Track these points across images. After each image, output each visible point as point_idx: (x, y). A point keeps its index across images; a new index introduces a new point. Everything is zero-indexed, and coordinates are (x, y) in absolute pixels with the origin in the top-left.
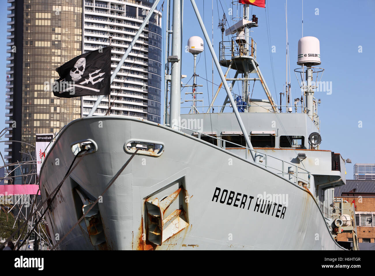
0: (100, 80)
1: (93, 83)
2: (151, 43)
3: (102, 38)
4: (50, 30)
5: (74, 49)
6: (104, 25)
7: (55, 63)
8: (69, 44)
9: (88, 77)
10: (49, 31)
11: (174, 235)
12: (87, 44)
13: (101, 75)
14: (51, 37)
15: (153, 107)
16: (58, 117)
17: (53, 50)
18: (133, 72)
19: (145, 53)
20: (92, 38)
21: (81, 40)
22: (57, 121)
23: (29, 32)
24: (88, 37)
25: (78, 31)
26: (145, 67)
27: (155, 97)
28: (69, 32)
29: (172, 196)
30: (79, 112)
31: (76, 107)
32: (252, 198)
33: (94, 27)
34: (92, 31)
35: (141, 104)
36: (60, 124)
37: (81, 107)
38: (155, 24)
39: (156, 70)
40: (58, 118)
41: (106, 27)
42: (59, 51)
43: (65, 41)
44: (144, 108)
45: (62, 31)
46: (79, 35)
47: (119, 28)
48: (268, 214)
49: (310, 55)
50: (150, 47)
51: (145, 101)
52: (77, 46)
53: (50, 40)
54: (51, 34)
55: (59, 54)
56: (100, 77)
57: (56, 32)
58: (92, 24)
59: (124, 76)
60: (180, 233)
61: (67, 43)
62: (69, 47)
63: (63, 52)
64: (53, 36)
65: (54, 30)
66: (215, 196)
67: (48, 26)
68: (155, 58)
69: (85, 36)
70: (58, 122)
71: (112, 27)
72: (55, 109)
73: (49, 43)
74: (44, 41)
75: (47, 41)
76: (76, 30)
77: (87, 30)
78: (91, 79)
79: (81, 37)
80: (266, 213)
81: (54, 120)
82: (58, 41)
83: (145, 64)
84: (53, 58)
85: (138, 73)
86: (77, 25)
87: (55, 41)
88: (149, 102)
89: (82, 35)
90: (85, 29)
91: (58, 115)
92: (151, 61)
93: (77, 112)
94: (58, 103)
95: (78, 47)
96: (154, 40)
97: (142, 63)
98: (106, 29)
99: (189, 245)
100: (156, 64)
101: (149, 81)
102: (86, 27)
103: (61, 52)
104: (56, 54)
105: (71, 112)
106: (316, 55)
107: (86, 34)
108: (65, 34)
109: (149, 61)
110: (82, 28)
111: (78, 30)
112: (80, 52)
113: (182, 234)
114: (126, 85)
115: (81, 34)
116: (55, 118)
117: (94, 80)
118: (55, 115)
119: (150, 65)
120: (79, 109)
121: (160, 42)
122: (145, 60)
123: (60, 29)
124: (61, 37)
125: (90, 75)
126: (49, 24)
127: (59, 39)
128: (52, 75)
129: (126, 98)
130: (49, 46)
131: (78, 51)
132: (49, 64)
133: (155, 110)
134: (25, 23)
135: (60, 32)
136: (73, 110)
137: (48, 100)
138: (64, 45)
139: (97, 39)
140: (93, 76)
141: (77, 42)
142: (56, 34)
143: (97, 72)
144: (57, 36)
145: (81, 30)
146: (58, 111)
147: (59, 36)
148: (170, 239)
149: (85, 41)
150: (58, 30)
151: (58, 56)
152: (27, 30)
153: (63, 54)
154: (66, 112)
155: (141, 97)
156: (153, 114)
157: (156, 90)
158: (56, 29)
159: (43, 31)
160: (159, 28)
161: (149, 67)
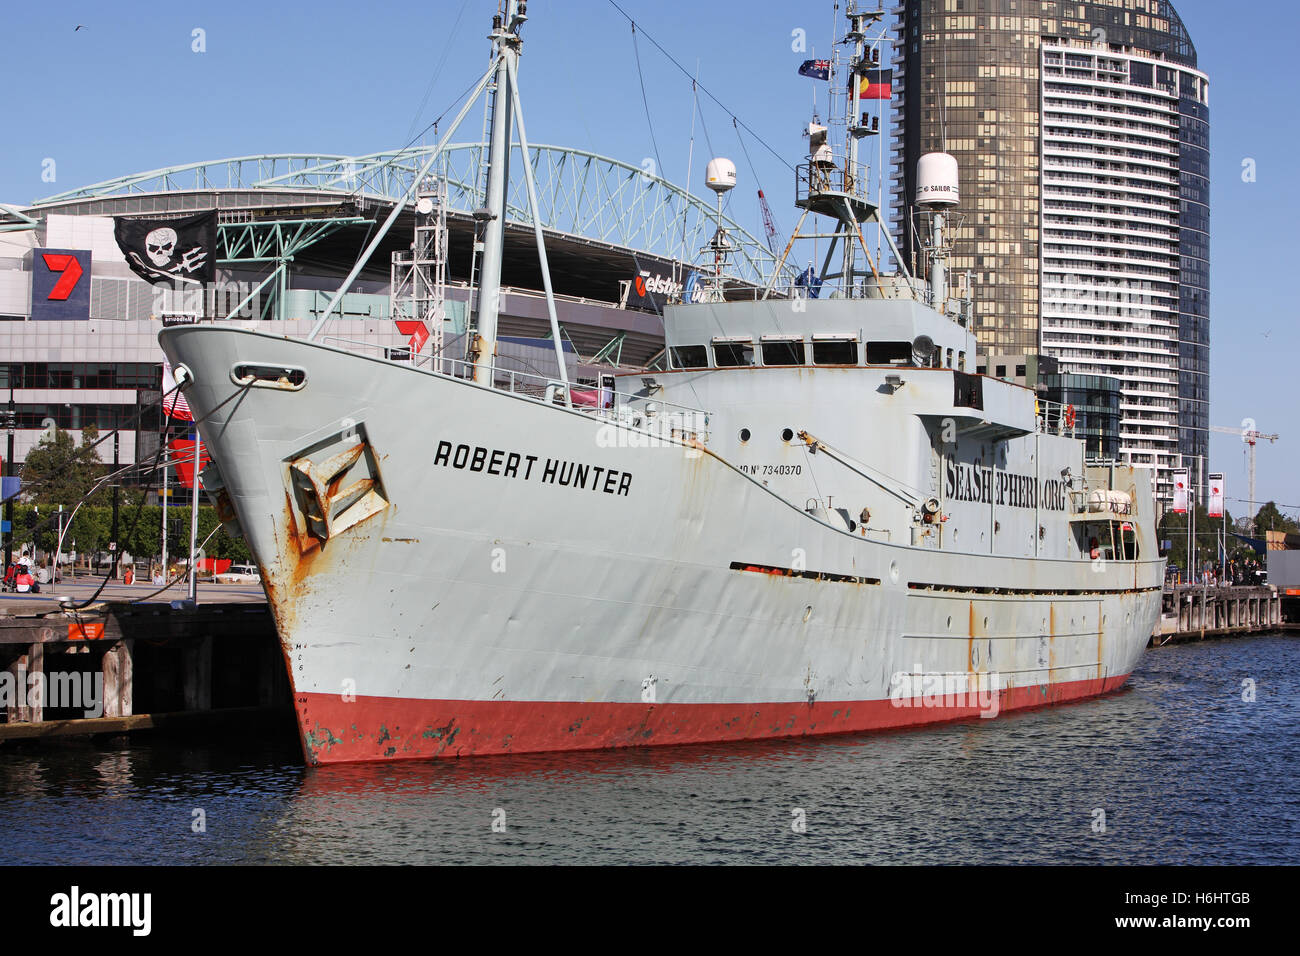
0: (200, 265)
1: (190, 270)
2: (1184, 138)
3: (1082, 130)
4: (974, 116)
5: (1022, 153)
6: (1084, 103)
7: (984, 182)
8: (1013, 143)
9: (181, 261)
10: (972, 119)
11: (360, 522)
12: (1049, 143)
13: (201, 256)
14: (976, 130)
15: (1192, 271)
16: (991, 293)
17: (981, 157)
18: (1147, 198)
19: (1172, 159)
20: (1061, 130)
21: (1036, 135)
22: (990, 300)
23: (932, 120)
24: (1051, 129)
25: (1030, 117)
26: (1172, 188)
27: (1195, 249)
28: (1014, 120)
29: (344, 456)
30: (1036, 283)
31: (1028, 272)
32: (532, 459)
33: (1065, 109)
34: (1061, 115)
35: (1166, 265)
36: (996, 309)
37: (1039, 272)
38: (1193, 98)
39: (1197, 194)
40: (992, 296)
41: (1089, 107)
42: (993, 157)
43: (1004, 138)
44: (1172, 272)
45: (998, 116)
46: (1034, 125)
47: (1117, 108)
48: (583, 486)
49: (935, 189)
50: (1182, 146)
51: (1173, 258)
52: (1029, 147)
53: (975, 136)
54: (976, 124)
55: (993, 164)
56: (199, 261)
57: (987, 119)
58: (1060, 101)
59: (1129, 208)
60: (373, 518)
61: (1008, 142)
62: (1014, 149)
63: (1001, 159)
64: (981, 128)
65: (982, 116)
66: (439, 456)
67: (969, 108)
68: (1196, 169)
69: (1046, 127)
70: (992, 304)
71: (1101, 106)
72: (986, 278)
73: (972, 142)
74: (962, 138)
75: (969, 138)
76: (1026, 114)
77: (1049, 114)
78: (186, 263)
79: (1036, 129)
80: (575, 486)
81: (983, 301)
82: (991, 138)
83: (1173, 182)
84: (981, 172)
85: (1159, 200)
86: (1029, 104)
87: (984, 138)
88: (1182, 259)
89: (1039, 125)
90: (1046, 112)
91: (992, 290)
92: (1186, 174)
93: (1031, 284)
94: (993, 265)
95: (1032, 150)
96: (1192, 131)
97: (1166, 180)
98: (1090, 111)
99: (397, 540)
100: (1197, 181)
101: (1182, 217)
102: (1046, 107)
103: (997, 161)
104: (986, 164)
105: (1018, 282)
106: (947, 188)
107: (1047, 122)
108: (1004, 124)
109: (1182, 175)
110: (1039, 110)
111: (1032, 114)
112: (1037, 158)
113: (377, 521)
114: (1133, 225)
115: (1037, 122)
116: (986, 296)
117: (192, 265)
118: (986, 290)
119: (1183, 184)
120: (1036, 276)
121: (1207, 137)
122: (1173, 174)
123: (994, 113)
124: (997, 130)
125: (185, 256)
126: (972, 104)
127: (993, 134)
128: (980, 208)
129: (1132, 253)
130: (972, 148)
131: (1032, 158)
132: (972, 186)
133: (1196, 277)
134: (923, 104)
135: (993, 119)
136: (1021, 278)
137: (972, 259)
138: (1002, 146)
139: (1071, 131)
140: (189, 258)
141: (1029, 139)
142: (985, 124)
143: (195, 251)
144: (987, 127)
145: (1037, 114)
146: (992, 280)
147: (993, 127)
148: (353, 529)
149: (1046, 136)
150: (990, 116)
151: (991, 168)
152: (928, 117)
153: (1001, 164)
154: (1008, 282)
155: (1166, 251)
156: (1191, 284)
157: (1197, 236)
158: (987, 113)
159: (960, 118)
160: (1202, 107)
161: (1182, 188)
